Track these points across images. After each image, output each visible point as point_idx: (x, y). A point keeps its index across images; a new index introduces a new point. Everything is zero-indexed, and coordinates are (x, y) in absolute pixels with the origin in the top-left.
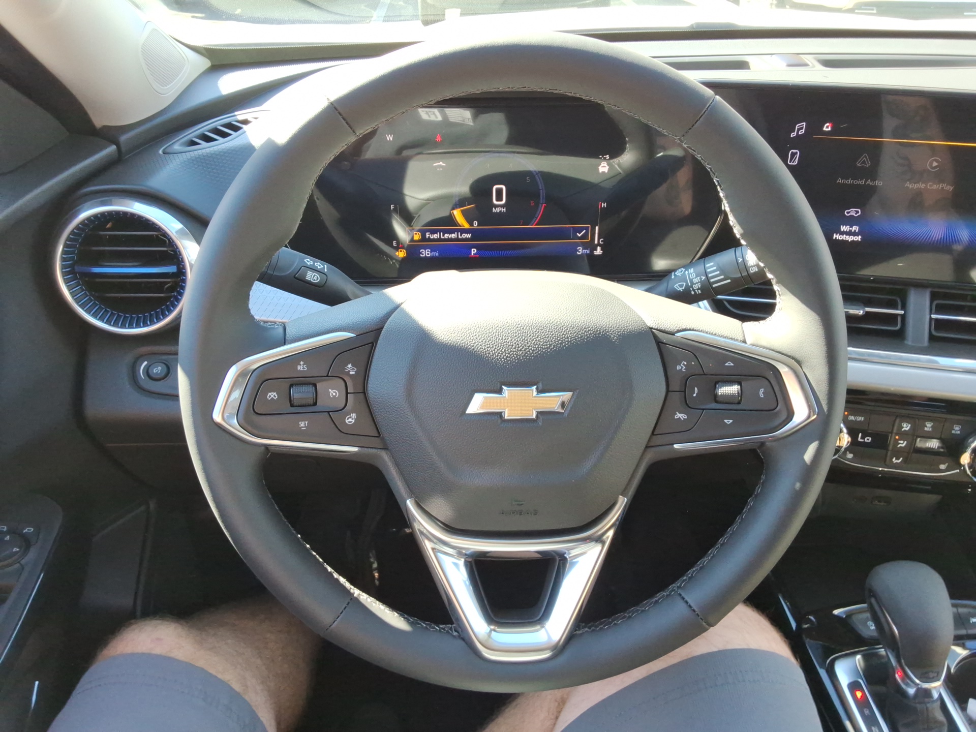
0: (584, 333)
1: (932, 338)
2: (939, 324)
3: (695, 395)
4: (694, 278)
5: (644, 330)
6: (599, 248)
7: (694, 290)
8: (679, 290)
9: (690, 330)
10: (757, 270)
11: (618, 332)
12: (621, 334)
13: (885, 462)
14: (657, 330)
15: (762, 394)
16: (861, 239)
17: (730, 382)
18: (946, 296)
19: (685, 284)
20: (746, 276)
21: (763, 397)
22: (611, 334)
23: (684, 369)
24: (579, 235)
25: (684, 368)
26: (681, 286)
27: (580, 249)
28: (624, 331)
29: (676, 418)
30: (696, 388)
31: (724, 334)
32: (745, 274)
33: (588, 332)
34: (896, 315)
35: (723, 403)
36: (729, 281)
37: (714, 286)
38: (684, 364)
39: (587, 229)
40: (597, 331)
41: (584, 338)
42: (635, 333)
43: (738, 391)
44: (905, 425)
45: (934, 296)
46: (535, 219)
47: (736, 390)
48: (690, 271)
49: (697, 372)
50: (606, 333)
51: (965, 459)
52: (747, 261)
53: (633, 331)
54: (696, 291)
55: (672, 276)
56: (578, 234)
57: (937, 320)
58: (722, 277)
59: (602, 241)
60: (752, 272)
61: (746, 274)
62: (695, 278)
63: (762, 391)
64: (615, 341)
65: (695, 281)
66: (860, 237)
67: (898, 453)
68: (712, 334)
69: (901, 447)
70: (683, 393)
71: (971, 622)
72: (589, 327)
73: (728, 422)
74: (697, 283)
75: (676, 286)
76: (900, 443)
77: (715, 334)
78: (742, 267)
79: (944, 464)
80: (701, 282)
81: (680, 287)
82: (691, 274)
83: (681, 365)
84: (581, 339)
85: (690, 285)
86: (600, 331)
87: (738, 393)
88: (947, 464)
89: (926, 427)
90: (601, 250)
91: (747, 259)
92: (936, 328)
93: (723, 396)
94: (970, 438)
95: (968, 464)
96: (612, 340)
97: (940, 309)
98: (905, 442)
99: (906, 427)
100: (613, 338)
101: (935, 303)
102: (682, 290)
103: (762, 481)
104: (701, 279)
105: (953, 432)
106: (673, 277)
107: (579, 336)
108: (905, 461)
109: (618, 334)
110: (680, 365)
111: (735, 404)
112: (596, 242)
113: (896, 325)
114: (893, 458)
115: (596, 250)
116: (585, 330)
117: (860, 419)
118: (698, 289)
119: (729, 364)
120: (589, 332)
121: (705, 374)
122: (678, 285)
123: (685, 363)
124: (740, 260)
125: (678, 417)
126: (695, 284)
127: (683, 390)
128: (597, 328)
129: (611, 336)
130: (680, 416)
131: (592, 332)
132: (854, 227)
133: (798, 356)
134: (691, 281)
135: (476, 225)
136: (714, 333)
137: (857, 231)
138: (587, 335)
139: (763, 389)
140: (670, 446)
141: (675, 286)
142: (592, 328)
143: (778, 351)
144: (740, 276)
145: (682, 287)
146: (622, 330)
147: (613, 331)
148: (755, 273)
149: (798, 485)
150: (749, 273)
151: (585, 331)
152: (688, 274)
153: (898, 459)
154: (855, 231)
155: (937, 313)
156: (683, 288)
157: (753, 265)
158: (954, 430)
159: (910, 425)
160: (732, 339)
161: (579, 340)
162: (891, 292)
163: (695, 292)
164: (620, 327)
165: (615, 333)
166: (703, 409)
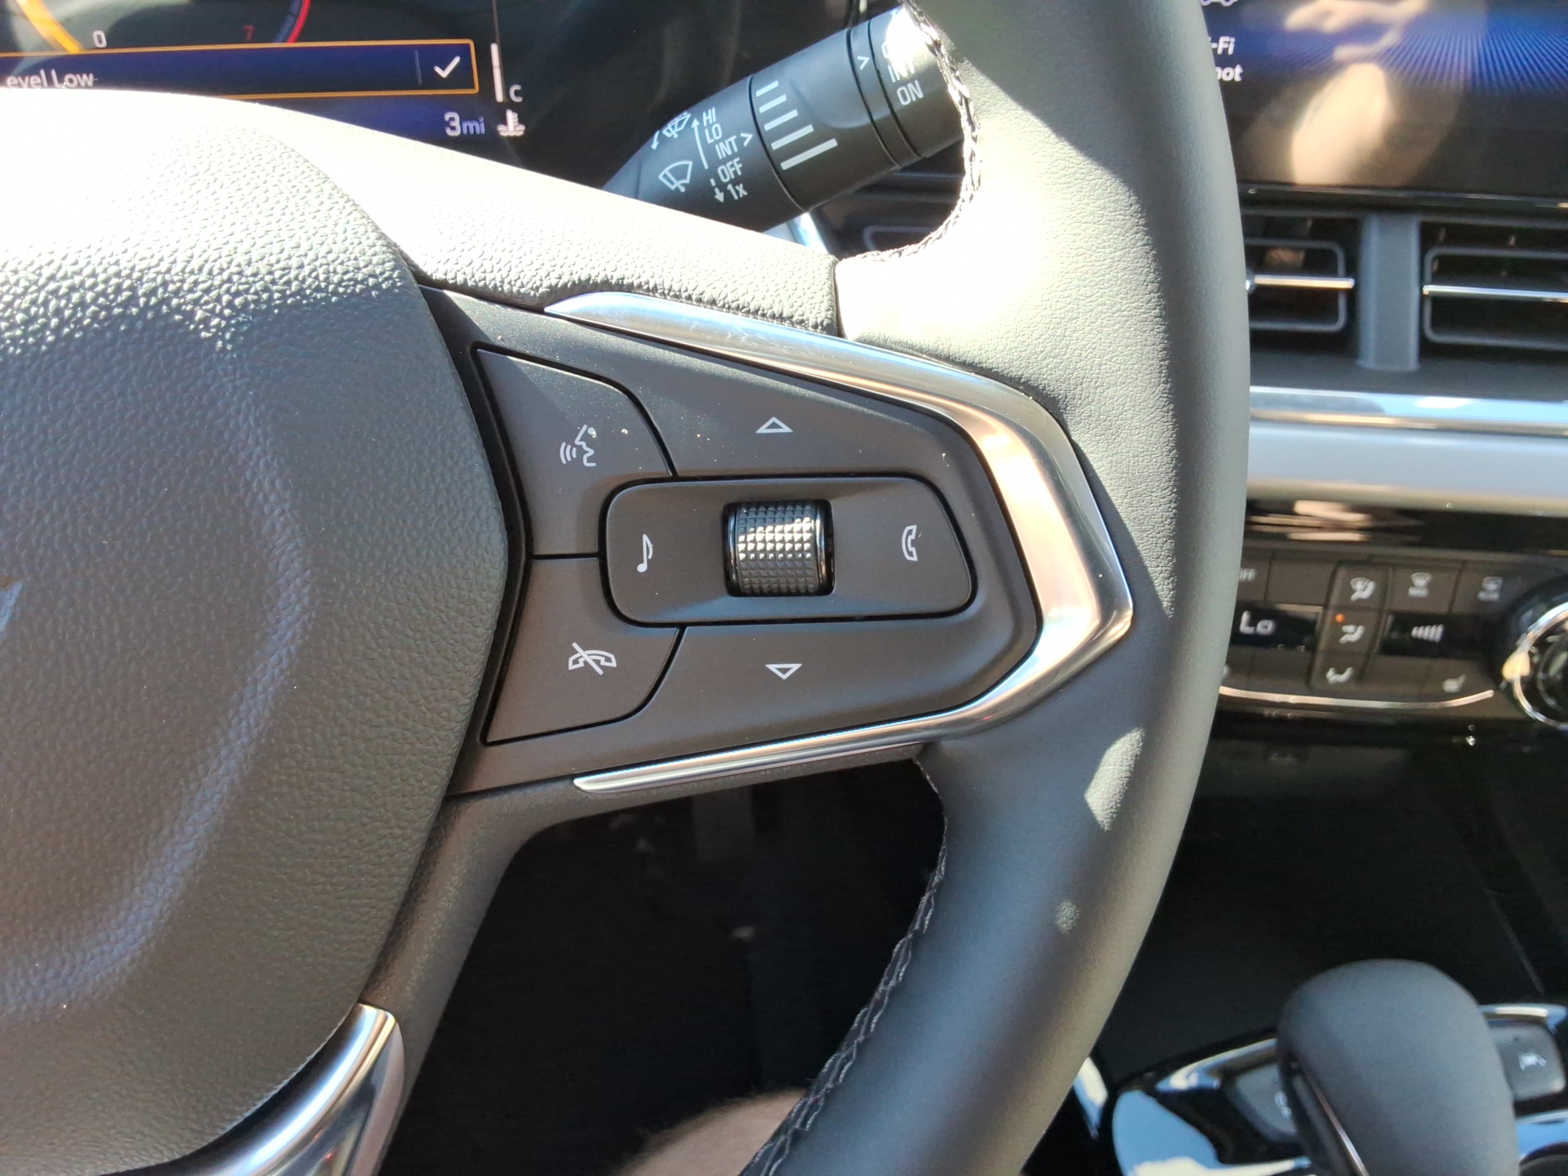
0: (46, 303)
1: (1428, 350)
2: (1444, 311)
3: (642, 568)
4: (717, 142)
5: (377, 286)
6: (511, 116)
7: (722, 187)
8: (673, 188)
9: (606, 286)
10: (921, 96)
11: (237, 294)
12: (246, 304)
13: (1307, 680)
14: (462, 289)
15: (913, 549)
16: (1241, 75)
17: (780, 505)
18: (1458, 235)
19: (690, 163)
20: (885, 119)
21: (915, 558)
22: (196, 302)
23: (590, 460)
24: (444, 74)
25: (591, 452)
26: (679, 173)
27: (452, 119)
28: (266, 289)
29: (571, 667)
30: (645, 539)
31: (748, 298)
32: (881, 113)
33: (68, 296)
34: (1333, 293)
35: (761, 593)
36: (832, 144)
37: (786, 165)
38: (586, 437)
39: (464, 51)
40: (118, 290)
41: (45, 326)
42: (326, 299)
43: (813, 540)
44: (1359, 586)
45: (1428, 237)
46: (290, 19)
47: (807, 536)
48: (705, 118)
49: (641, 470)
50: (165, 301)
51: (1517, 667)
52: (886, 62)
53: (318, 289)
54: (730, 187)
55: (652, 142)
56: (438, 70)
57: (1438, 301)
58: (809, 129)
59: (517, 93)
60: (904, 103)
61: (887, 112)
62: (723, 140)
63: (909, 534)
64: (215, 338)
65: (723, 150)
66: (1239, 69)
67: (1340, 657)
68: (700, 301)
69: (1348, 641)
70: (594, 562)
72: (79, 273)
73: (784, 670)
74: (729, 158)
75: (665, 176)
76: (1347, 633)
77: (713, 302)
78: (869, 84)
80: (742, 153)
81: (678, 179)
82: (709, 126)
83: (577, 442)
84: (25, 335)
85: (706, 166)
86: (132, 288)
87: (814, 549)
88: (1463, 677)
89: (1413, 586)
90: (521, 121)
91: (886, 56)
92: (1436, 324)
93: (759, 563)
94: (1527, 610)
95: (1523, 680)
96: (197, 331)
97: (1447, 270)
98: (1361, 629)
99: (1364, 590)
100: (205, 321)
101: (1432, 254)
102: (683, 190)
103: (936, 880)
104: (740, 141)
105: (1482, 596)
106: (655, 145)
107: (19, 317)
108: (1360, 677)
109: (230, 305)
110: (571, 442)
111: (807, 594)
112: (500, 97)
113: (1334, 317)
114: (1327, 670)
115: (504, 122)
116: (52, 286)
118: (735, 182)
119: (774, 427)
120: (75, 297)
121: (675, 478)
122: (670, 171)
123: (593, 432)
124: (864, 61)
125: (581, 664)
126: (724, 162)
127: (593, 547)
128: (118, 275)
129: (192, 313)
130: (584, 657)
131: (89, 296)
132: (1222, 39)
133: (1048, 375)
134: (710, 150)
135: (104, 43)
136: (706, 298)
137: (1231, 52)
138: (58, 312)
139: (914, 528)
140: (560, 786)
141: (661, 177)
142: (94, 275)
143: (969, 360)
144: (866, 121)
145: (685, 177)
146: (258, 286)
147: (207, 291)
148: (917, 104)
149: (1066, 914)
150: (896, 108)
151: (55, 292)
152: (701, 128)
153: (1340, 671)
154: (1225, 51)
155: (1437, 279)
156: (687, 181)
157: (905, 75)
158: (1484, 590)
159: (1372, 585)
160: (781, 318)
161: (14, 340)
162: (1322, 229)
163: (728, 195)
164: (249, 271)
165: (218, 299)
166: (682, 626)
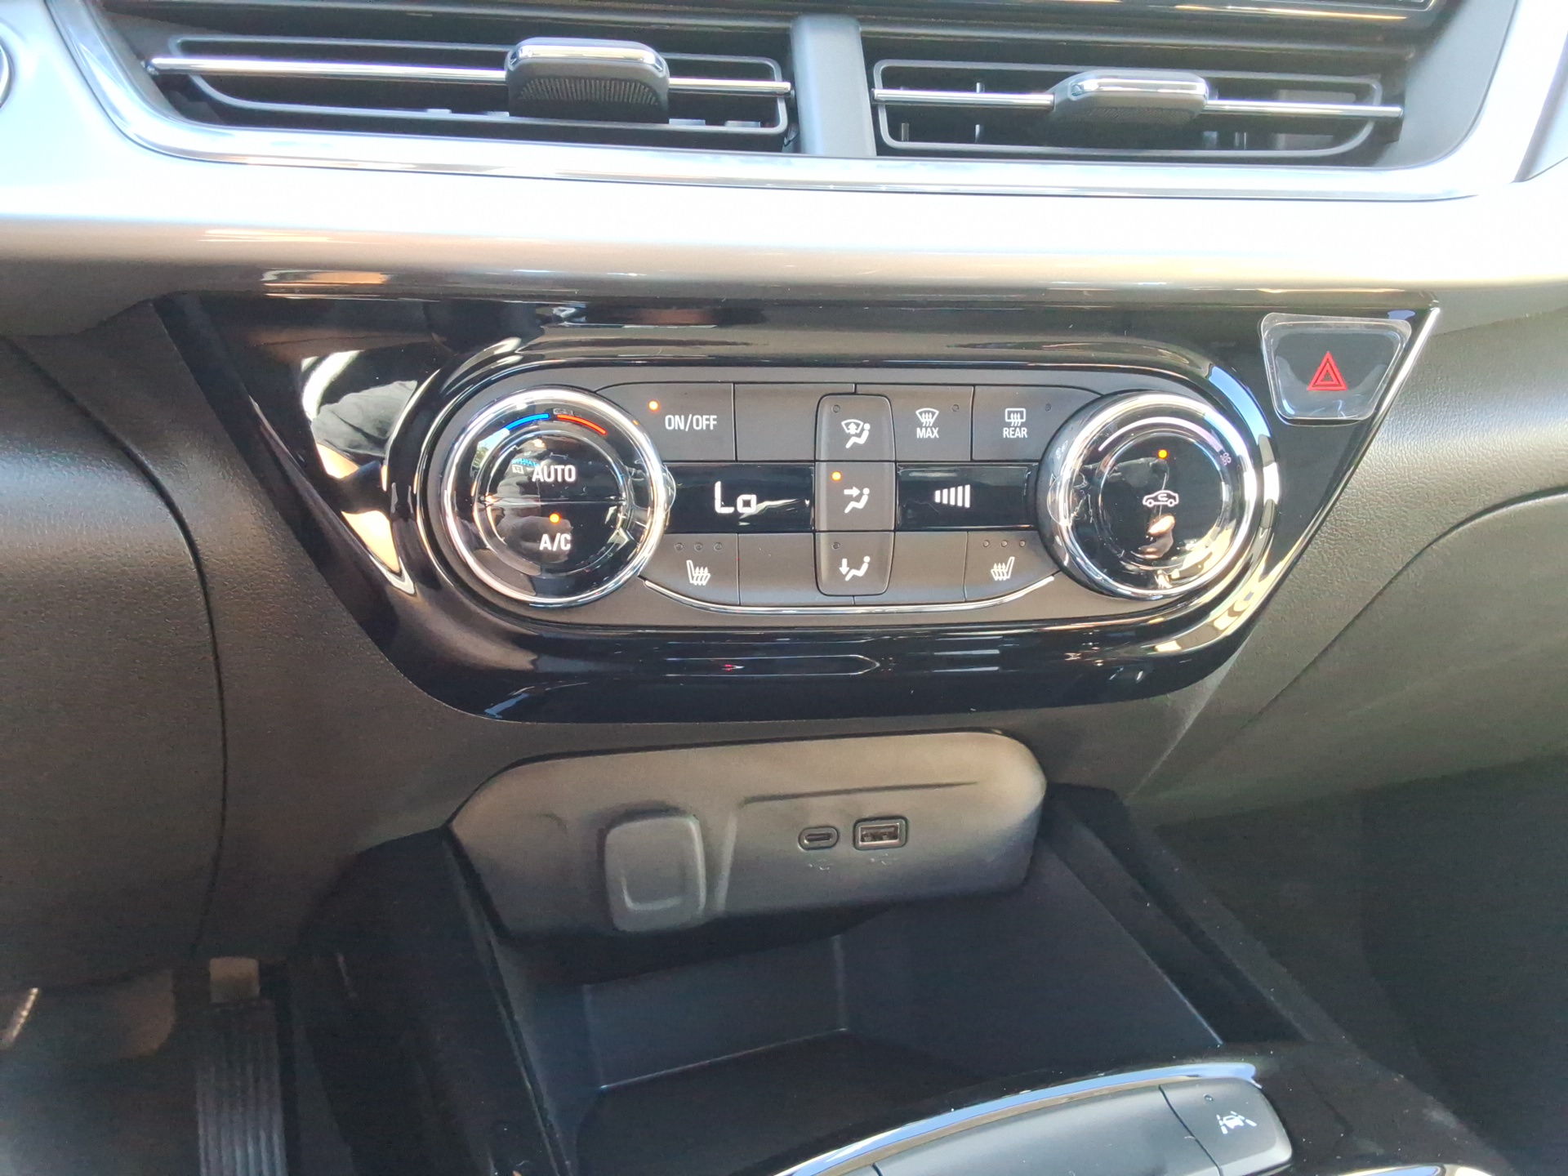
44: (852, 430)
69: (854, 509)
71: (1225, 1131)
76: (850, 498)
79: (1004, 561)
88: (1012, 559)
98: (866, 491)
117: (705, 422)
158: (1009, 425)
159: (867, 426)
